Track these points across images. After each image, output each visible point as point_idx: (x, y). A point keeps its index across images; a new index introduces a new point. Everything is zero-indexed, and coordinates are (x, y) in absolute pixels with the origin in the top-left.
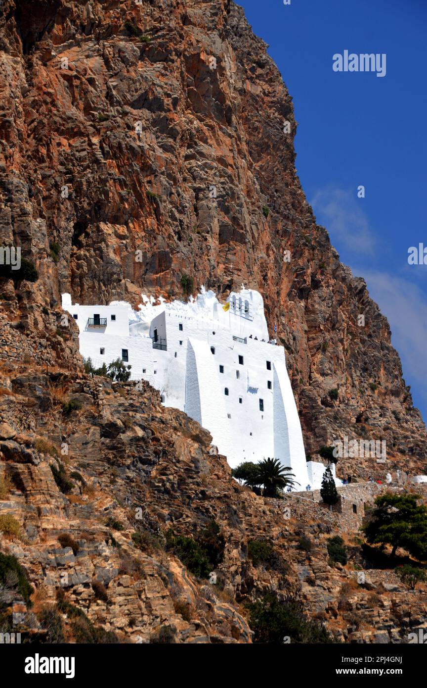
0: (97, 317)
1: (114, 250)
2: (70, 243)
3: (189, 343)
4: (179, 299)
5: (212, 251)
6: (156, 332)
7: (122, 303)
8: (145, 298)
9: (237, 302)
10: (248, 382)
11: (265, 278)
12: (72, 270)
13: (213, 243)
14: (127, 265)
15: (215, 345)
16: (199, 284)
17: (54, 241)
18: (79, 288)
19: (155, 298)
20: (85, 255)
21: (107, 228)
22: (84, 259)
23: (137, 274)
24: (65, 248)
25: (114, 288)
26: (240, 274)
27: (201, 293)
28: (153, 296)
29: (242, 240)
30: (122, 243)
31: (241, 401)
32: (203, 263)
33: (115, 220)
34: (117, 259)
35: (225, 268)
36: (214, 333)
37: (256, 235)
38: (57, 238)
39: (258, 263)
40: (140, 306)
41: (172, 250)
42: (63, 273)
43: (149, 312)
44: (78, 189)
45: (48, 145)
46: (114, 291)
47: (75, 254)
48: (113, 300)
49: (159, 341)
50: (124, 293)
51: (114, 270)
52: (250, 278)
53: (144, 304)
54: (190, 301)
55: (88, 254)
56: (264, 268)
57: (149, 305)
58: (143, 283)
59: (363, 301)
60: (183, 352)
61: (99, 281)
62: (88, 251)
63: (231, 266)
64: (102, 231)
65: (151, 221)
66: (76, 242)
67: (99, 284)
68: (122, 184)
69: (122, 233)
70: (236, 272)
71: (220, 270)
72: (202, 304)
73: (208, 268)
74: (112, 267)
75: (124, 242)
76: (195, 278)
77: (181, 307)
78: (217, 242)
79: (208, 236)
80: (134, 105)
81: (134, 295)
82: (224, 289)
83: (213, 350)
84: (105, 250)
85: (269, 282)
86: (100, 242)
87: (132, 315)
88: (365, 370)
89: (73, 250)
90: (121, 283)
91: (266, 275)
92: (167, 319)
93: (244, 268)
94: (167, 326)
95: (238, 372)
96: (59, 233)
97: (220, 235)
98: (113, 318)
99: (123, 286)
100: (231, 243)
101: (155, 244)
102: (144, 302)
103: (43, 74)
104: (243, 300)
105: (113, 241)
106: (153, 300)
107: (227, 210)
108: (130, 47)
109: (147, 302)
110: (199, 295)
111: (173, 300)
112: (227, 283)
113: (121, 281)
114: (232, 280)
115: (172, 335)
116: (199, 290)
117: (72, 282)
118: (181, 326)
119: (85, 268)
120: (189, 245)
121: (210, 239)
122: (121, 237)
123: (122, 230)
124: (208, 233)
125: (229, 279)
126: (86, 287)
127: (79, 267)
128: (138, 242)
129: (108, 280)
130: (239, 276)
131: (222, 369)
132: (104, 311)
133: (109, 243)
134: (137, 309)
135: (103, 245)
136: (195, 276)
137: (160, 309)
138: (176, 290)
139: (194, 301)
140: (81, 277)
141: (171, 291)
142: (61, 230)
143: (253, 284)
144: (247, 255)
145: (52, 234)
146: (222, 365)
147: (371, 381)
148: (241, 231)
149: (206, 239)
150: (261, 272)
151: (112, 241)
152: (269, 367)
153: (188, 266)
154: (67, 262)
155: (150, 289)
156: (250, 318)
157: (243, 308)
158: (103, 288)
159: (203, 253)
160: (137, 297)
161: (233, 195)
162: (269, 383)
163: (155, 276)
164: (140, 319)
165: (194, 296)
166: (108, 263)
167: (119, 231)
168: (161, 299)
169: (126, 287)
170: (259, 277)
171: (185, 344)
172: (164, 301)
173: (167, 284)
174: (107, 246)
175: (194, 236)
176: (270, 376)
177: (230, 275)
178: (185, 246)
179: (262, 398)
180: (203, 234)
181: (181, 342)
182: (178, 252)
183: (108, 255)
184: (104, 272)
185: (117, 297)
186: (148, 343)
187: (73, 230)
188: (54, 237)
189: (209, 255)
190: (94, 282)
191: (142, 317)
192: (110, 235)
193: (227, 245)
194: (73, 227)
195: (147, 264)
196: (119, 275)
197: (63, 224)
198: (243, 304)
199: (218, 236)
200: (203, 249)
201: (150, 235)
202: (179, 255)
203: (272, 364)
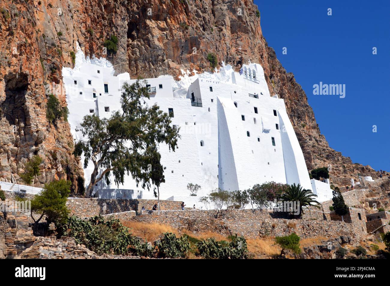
0: (148, 87)
1: (158, 39)
2: (126, 36)
3: (218, 101)
4: (208, 71)
5: (227, 38)
6: (193, 94)
7: (167, 76)
8: (183, 71)
9: (248, 71)
10: (263, 125)
11: (262, 56)
12: (129, 56)
13: (227, 32)
14: (169, 49)
15: (236, 100)
16: (220, 60)
17: (114, 35)
18: (135, 68)
19: (190, 71)
20: (137, 44)
21: (151, 24)
22: (137, 48)
23: (176, 55)
24: (122, 39)
25: (161, 66)
26: (246, 53)
27: (222, 67)
28: (189, 70)
29: (246, 31)
30: (164, 34)
31: (259, 140)
32: (222, 46)
33: (157, 18)
34: (160, 45)
35: (236, 50)
36: (235, 92)
37: (254, 29)
38: (116, 33)
39: (257, 47)
40: (180, 77)
41: (200, 36)
42: (122, 58)
43: (187, 81)
46: (160, 68)
47: (131, 44)
48: (160, 75)
49: (195, 101)
50: (167, 69)
51: (159, 53)
52: (253, 56)
53: (183, 76)
54: (215, 72)
55: (139, 43)
56: (260, 50)
57: (186, 76)
58: (181, 61)
59: (293, 84)
60: (214, 107)
61: (148, 62)
62: (139, 41)
63: (240, 49)
64: (149, 26)
65: (183, 17)
66: (130, 36)
67: (149, 64)
69: (163, 27)
70: (243, 52)
71: (233, 51)
72: (224, 74)
73: (225, 49)
74: (157, 51)
75: (165, 33)
76: (217, 56)
77: (209, 76)
78: (230, 32)
79: (223, 28)
81: (175, 70)
82: (238, 64)
83: (236, 104)
84: (151, 39)
85: (264, 59)
86: (148, 34)
87: (175, 84)
88: (299, 117)
89: (129, 42)
90: (165, 62)
91: (263, 55)
92: (201, 83)
93: (249, 50)
94: (201, 89)
95: (255, 119)
96: (117, 29)
97: (231, 28)
98: (161, 86)
99: (167, 64)
100: (239, 33)
101: (187, 33)
102: (183, 74)
104: (251, 70)
106: (188, 72)
107: (234, 12)
109: (184, 74)
110: (221, 68)
111: (203, 72)
112: (239, 60)
113: (164, 60)
114: (242, 57)
115: (205, 95)
116: (220, 64)
117: (130, 65)
118: (211, 88)
119: (138, 54)
120: (211, 33)
121: (224, 30)
122: (162, 30)
123: (162, 24)
124: (223, 26)
125: (240, 57)
126: (140, 67)
127: (134, 53)
128: (174, 32)
129: (155, 61)
130: (246, 55)
131: (243, 117)
132: (153, 82)
133: (154, 34)
134: (177, 79)
135: (150, 35)
136: (217, 54)
137: (194, 78)
138: (205, 64)
139: (218, 72)
140: (136, 61)
141: (201, 65)
142: (118, 27)
143: (256, 60)
144: (250, 41)
145: (112, 30)
146: (243, 115)
147: (302, 123)
148: (244, 25)
149: (222, 30)
150: (259, 53)
151: (156, 32)
152: (275, 114)
153: (211, 47)
154: (124, 50)
155: (186, 65)
156: (257, 82)
157: (252, 75)
158: (152, 67)
159: (221, 39)
160: (177, 71)
161: (237, 3)
162: (277, 125)
163: (189, 56)
164: (181, 86)
165: (218, 68)
166: (154, 48)
167: (160, 25)
168: (195, 71)
169: (169, 65)
170: (259, 56)
171: (215, 101)
172: (197, 73)
173: (198, 60)
174: (153, 36)
175: (214, 28)
176: (276, 120)
177: (240, 54)
178: (208, 34)
179: (273, 137)
180: (220, 26)
181: (212, 100)
182: (204, 38)
183: (154, 43)
184: (152, 55)
185: (162, 72)
186: (188, 102)
187: (127, 27)
188: (114, 33)
189: (225, 40)
190: (145, 64)
191: (182, 85)
192: (154, 28)
193: (236, 34)
194: (128, 25)
195: (183, 47)
196: (163, 56)
197: (120, 22)
198: (252, 72)
199: (230, 28)
200: (221, 36)
201: (183, 26)
202: (204, 40)
203: (277, 112)
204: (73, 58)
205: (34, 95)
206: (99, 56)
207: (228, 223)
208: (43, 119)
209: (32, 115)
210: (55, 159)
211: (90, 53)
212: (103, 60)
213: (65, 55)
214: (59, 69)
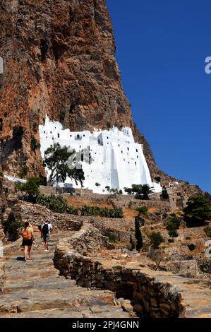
0: (78, 136)
1: (84, 114)
2: (69, 112)
3: (111, 143)
4: (106, 129)
5: (116, 115)
6: (99, 140)
7: (87, 131)
8: (94, 129)
10: (131, 156)
12: (70, 121)
13: (116, 112)
14: (88, 119)
16: (112, 125)
18: (72, 127)
19: (98, 129)
21: (81, 107)
23: (91, 122)
24: (67, 113)
29: (124, 112)
30: (86, 111)
31: (129, 163)
32: (113, 118)
33: (84, 104)
34: (85, 117)
36: (119, 140)
38: (64, 110)
41: (103, 114)
42: (67, 122)
43: (96, 134)
44: (71, 95)
45: (61, 83)
46: (84, 127)
47: (71, 116)
48: (84, 130)
49: (100, 142)
50: (87, 128)
52: (127, 124)
53: (94, 131)
55: (75, 116)
56: (131, 121)
57: (96, 131)
58: (94, 124)
60: (109, 146)
61: (79, 124)
62: (75, 114)
63: (121, 120)
64: (79, 108)
65: (96, 104)
66: (71, 112)
68: (86, 93)
71: (118, 121)
72: (113, 131)
73: (115, 120)
74: (83, 119)
76: (111, 123)
77: (107, 132)
80: (89, 71)
82: (120, 127)
83: (119, 145)
84: (80, 114)
86: (79, 111)
87: (90, 135)
92: (103, 135)
93: (125, 121)
94: (103, 138)
95: (127, 153)
96: (65, 108)
97: (117, 110)
98: (84, 136)
99: (87, 126)
101: (97, 111)
103: (61, 64)
104: (126, 130)
105: (83, 111)
107: (119, 103)
108: (87, 56)
111: (104, 130)
113: (86, 124)
114: (122, 124)
115: (105, 140)
116: (112, 127)
117: (70, 125)
118: (107, 137)
119: (74, 120)
122: (86, 109)
123: (86, 107)
124: (114, 109)
126: (75, 126)
127: (72, 120)
128: (91, 111)
129: (82, 124)
130: (124, 123)
132: (81, 134)
134: (92, 133)
137: (100, 133)
138: (105, 126)
140: (73, 123)
141: (103, 127)
143: (128, 126)
146: (122, 151)
148: (124, 110)
153: (108, 119)
154: (68, 118)
155: (96, 126)
156: (128, 136)
157: (127, 132)
158: (80, 126)
160: (92, 129)
161: (121, 100)
162: (137, 156)
163: (98, 122)
164: (93, 136)
165: (111, 129)
166: (81, 118)
170: (130, 124)
171: (109, 144)
172: (101, 130)
173: (102, 124)
174: (81, 112)
175: (110, 110)
176: (137, 154)
178: (107, 113)
179: (135, 161)
180: (112, 110)
182: (105, 114)
183: (82, 115)
184: (80, 121)
186: (97, 143)
187: (70, 108)
190: (77, 125)
192: (82, 109)
193: (120, 114)
195: (95, 118)
196: (85, 122)
197: (66, 106)
200: (113, 114)
201: (95, 109)
203: (137, 150)
204: (44, 121)
205: (25, 138)
206: (56, 121)
207: (114, 201)
208: (29, 148)
209: (24, 146)
210: (34, 167)
211: (52, 119)
212: (58, 122)
213: (41, 119)
214: (37, 126)
